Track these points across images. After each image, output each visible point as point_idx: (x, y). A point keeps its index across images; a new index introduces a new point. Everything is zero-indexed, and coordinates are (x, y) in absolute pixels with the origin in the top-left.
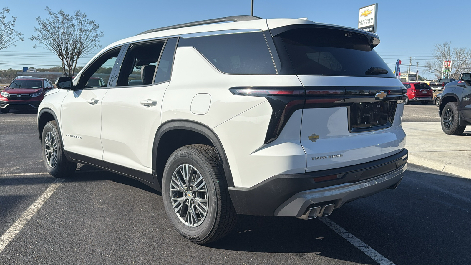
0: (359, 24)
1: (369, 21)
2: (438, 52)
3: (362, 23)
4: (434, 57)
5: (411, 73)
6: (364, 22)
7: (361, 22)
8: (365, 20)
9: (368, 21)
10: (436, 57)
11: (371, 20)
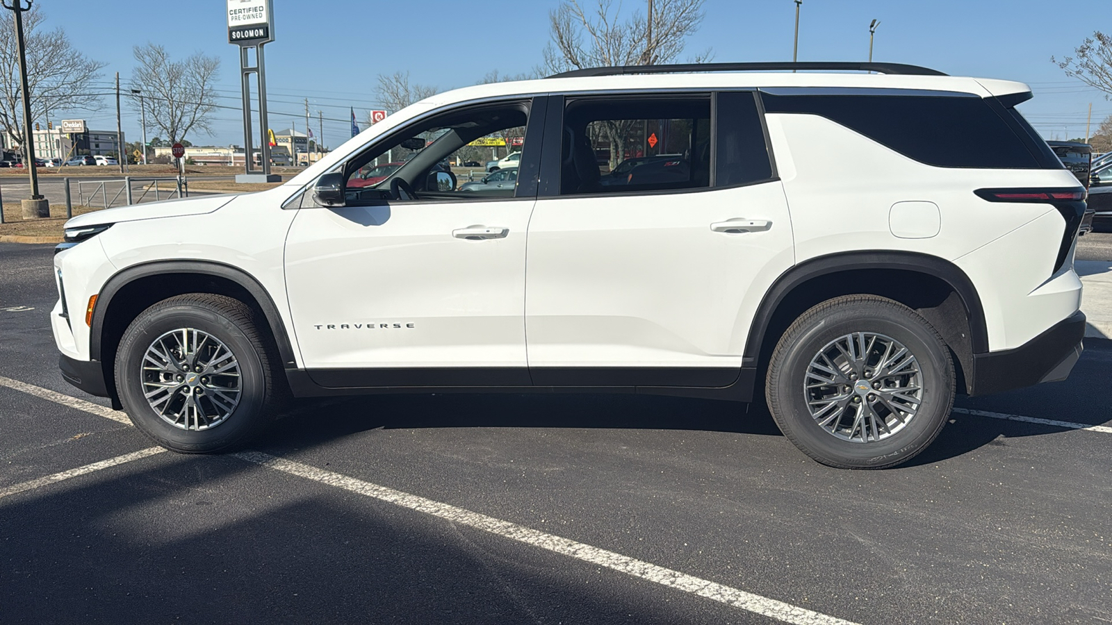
0: (230, 17)
1: (255, 13)
2: (386, 93)
3: (237, 15)
4: (379, 104)
5: (298, 134)
6: (241, 15)
7: (233, 12)
8: (244, 9)
9: (251, 12)
10: (383, 104)
11: (259, 12)
